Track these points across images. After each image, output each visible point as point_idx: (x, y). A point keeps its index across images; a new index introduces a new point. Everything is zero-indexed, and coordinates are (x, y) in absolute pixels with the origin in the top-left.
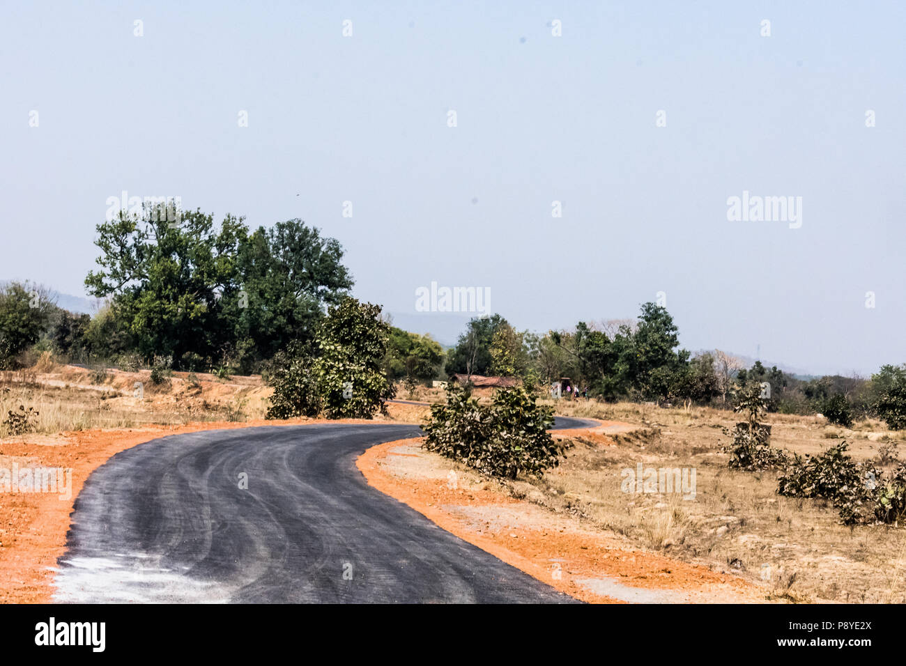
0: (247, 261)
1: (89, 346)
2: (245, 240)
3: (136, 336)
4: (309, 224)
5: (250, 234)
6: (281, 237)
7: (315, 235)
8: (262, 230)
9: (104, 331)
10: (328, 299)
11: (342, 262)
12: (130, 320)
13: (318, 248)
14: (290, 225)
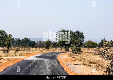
0: (73, 35)
1: (57, 46)
2: (72, 33)
3: (61, 44)
4: (79, 31)
5: (73, 32)
6: (76, 32)
7: (80, 32)
8: (74, 32)
9: (58, 44)
10: (82, 39)
11: (83, 35)
12: (60, 43)
13: (80, 33)
14: (77, 31)
